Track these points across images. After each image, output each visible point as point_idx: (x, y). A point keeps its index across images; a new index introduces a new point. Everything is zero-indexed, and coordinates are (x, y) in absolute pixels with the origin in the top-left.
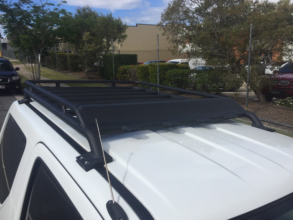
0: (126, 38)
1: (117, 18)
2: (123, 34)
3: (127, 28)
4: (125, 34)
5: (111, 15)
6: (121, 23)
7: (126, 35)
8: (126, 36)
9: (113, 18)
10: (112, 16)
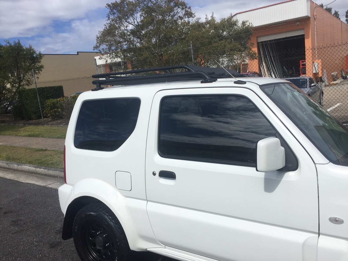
0: (43, 70)
1: (28, 47)
2: (38, 65)
3: (42, 57)
4: (40, 64)
5: (19, 43)
6: (34, 52)
7: (42, 65)
8: (42, 67)
9: (22, 47)
10: (21, 44)
